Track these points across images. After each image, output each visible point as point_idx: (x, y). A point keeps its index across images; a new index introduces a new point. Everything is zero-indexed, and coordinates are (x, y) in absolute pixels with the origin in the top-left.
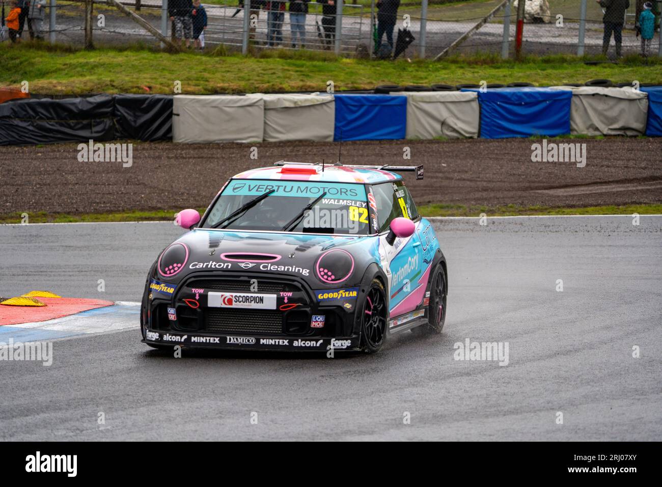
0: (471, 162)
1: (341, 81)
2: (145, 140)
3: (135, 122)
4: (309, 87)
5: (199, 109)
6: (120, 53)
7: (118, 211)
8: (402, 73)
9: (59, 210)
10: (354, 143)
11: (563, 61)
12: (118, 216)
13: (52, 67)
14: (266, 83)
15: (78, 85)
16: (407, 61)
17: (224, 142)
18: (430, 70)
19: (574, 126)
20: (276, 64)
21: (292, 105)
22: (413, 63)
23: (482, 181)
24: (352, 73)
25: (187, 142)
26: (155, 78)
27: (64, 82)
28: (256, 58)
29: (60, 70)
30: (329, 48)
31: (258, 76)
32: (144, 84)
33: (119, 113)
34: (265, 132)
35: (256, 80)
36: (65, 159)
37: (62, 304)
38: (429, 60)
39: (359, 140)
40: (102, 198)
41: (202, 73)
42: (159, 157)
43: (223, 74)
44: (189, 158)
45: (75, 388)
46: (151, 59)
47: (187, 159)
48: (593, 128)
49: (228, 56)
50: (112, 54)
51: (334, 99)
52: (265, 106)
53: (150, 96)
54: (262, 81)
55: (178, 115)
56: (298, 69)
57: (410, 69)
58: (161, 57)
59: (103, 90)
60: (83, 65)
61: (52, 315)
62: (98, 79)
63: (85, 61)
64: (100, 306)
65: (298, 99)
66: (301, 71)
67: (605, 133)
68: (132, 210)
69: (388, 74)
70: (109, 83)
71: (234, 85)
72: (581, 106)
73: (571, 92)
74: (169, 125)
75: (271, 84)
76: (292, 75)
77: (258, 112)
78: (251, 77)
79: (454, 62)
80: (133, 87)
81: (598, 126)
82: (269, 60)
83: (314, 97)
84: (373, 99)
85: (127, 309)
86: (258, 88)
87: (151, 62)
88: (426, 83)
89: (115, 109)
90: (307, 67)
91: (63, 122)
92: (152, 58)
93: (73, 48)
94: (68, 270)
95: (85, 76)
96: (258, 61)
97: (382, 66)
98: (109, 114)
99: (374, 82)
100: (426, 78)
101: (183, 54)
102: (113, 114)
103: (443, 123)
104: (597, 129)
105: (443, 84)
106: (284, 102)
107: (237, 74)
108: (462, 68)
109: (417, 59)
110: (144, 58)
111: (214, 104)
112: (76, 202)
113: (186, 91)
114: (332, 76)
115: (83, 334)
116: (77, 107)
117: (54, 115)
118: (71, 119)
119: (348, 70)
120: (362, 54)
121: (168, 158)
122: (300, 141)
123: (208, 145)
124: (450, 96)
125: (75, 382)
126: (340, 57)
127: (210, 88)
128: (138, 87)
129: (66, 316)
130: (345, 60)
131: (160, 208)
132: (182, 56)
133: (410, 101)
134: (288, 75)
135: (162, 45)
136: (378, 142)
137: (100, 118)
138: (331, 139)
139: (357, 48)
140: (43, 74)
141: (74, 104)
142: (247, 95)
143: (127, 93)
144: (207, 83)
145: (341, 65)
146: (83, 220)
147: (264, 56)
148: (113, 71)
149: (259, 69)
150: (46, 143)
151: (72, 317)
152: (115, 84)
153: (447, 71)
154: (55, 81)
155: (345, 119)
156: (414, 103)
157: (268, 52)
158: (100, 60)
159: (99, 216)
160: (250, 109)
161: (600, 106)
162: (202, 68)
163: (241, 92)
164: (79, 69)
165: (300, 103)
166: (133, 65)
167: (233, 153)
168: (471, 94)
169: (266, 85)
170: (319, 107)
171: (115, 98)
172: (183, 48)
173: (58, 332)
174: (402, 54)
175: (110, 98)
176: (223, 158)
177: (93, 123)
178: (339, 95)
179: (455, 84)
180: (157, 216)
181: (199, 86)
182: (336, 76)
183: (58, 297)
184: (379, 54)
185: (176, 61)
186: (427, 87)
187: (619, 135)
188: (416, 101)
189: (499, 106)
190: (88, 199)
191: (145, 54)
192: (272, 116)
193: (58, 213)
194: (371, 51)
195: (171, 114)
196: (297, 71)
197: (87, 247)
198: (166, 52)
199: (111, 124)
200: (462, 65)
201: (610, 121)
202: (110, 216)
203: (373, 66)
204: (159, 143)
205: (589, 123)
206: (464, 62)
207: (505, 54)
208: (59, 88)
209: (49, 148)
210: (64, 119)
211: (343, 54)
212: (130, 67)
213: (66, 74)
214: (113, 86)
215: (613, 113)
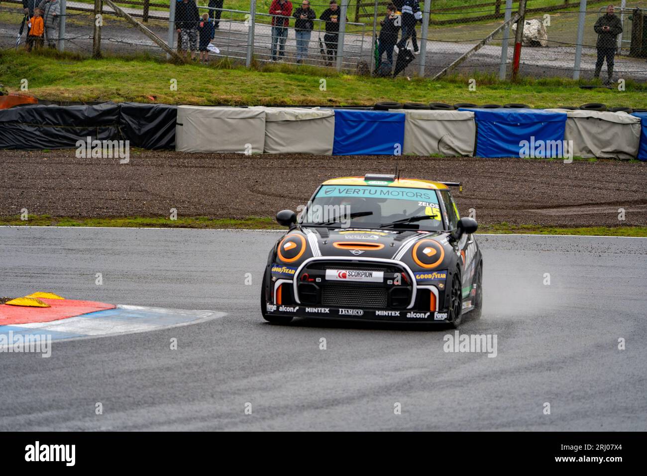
0: (466, 179)
1: (342, 96)
2: (148, 149)
3: (139, 130)
4: (310, 101)
5: (202, 119)
6: (127, 63)
7: (121, 217)
8: (400, 90)
9: (63, 214)
10: (352, 157)
11: (559, 84)
12: (120, 221)
13: (60, 74)
14: (268, 96)
15: (85, 93)
16: (407, 79)
17: (226, 152)
18: (428, 89)
20: (279, 78)
21: (293, 119)
22: (412, 81)
23: (476, 198)
24: (352, 89)
25: (189, 151)
26: (160, 88)
27: (71, 89)
28: (259, 71)
29: (68, 77)
30: (330, 64)
31: (262, 90)
32: (149, 93)
33: (124, 121)
34: (266, 144)
35: (258, 93)
36: (70, 164)
37: (66, 305)
38: (428, 79)
39: (358, 155)
40: (105, 203)
41: (207, 85)
42: (162, 165)
43: (226, 86)
44: (191, 167)
45: (78, 389)
46: (157, 70)
47: (189, 168)
48: (586, 151)
49: (232, 68)
50: (118, 63)
51: (334, 114)
52: (266, 119)
53: (155, 105)
54: (265, 94)
55: (182, 125)
56: (299, 83)
57: (409, 87)
58: (167, 68)
59: (109, 98)
60: (90, 73)
61: (55, 316)
62: (105, 88)
63: (93, 69)
64: (101, 309)
65: (299, 113)
66: (303, 86)
67: (598, 156)
68: (133, 216)
69: (387, 92)
70: (115, 92)
71: (237, 97)
72: (575, 129)
73: (566, 115)
74: (173, 134)
75: (273, 97)
76: (294, 89)
77: (260, 124)
78: (254, 90)
79: (453, 81)
80: (138, 97)
81: (590, 149)
82: (271, 73)
83: (315, 112)
84: (372, 115)
85: (129, 313)
86: (260, 100)
87: (157, 72)
88: (424, 101)
89: (120, 117)
90: (309, 82)
91: (69, 128)
92: (157, 68)
93: (81, 57)
94: (69, 272)
95: (92, 84)
96: (261, 75)
97: (382, 83)
98: (114, 122)
99: (374, 99)
100: (424, 96)
101: (188, 65)
102: (118, 122)
103: (440, 141)
104: (590, 152)
105: (441, 102)
106: (286, 115)
107: (240, 87)
108: (460, 87)
109: (416, 78)
110: (150, 68)
111: (217, 116)
112: (80, 207)
113: (190, 102)
114: (332, 92)
115: (86, 336)
116: (83, 114)
117: (61, 121)
118: (76, 126)
119: (348, 86)
120: (363, 71)
121: (171, 166)
122: (300, 154)
123: (210, 155)
124: (448, 115)
125: (77, 382)
126: (342, 74)
127: (213, 99)
128: (143, 96)
129: (69, 317)
130: (345, 76)
131: (161, 215)
132: (187, 67)
133: (408, 118)
134: (290, 89)
135: (168, 56)
136: (376, 157)
137: (105, 126)
138: (330, 153)
139: (358, 65)
140: (51, 81)
141: (80, 111)
142: (249, 107)
143: (132, 101)
144: (210, 94)
145: (341, 81)
146: (86, 225)
147: (267, 70)
148: (119, 80)
149: (262, 82)
150: (52, 148)
151: (75, 319)
152: (120, 93)
153: (445, 90)
154: (62, 88)
155: (344, 134)
156: (412, 121)
157: (271, 66)
158: (106, 69)
159: (102, 221)
160: (251, 121)
161: (594, 129)
162: (206, 80)
163: (243, 105)
164: (86, 77)
165: (300, 117)
166: (139, 75)
167: (234, 164)
168: (469, 114)
169: (268, 99)
170: (318, 122)
171: (120, 106)
172: (189, 59)
173: (61, 333)
174: (402, 72)
175: (116, 106)
176: (224, 168)
177: (98, 130)
178: (339, 110)
179: (452, 103)
180: (158, 223)
181: (203, 97)
182: (337, 92)
183: (61, 298)
184: (380, 72)
185: (181, 72)
186: (425, 105)
187: (611, 158)
188: (414, 119)
189: (495, 125)
190: (92, 203)
191: (152, 65)
192: (273, 128)
193: (62, 216)
194: (372, 69)
195: (175, 124)
196: (299, 86)
197: (89, 250)
198: (172, 63)
199: (116, 132)
200: (460, 85)
201: (603, 144)
202: (113, 221)
203: (374, 83)
204: (161, 151)
205: (583, 146)
206: (461, 82)
207: (503, 76)
208: (66, 95)
209: (55, 153)
210: (71, 125)
211: (345, 70)
212: (135, 77)
213: (74, 81)
214: (119, 94)
215: (605, 137)
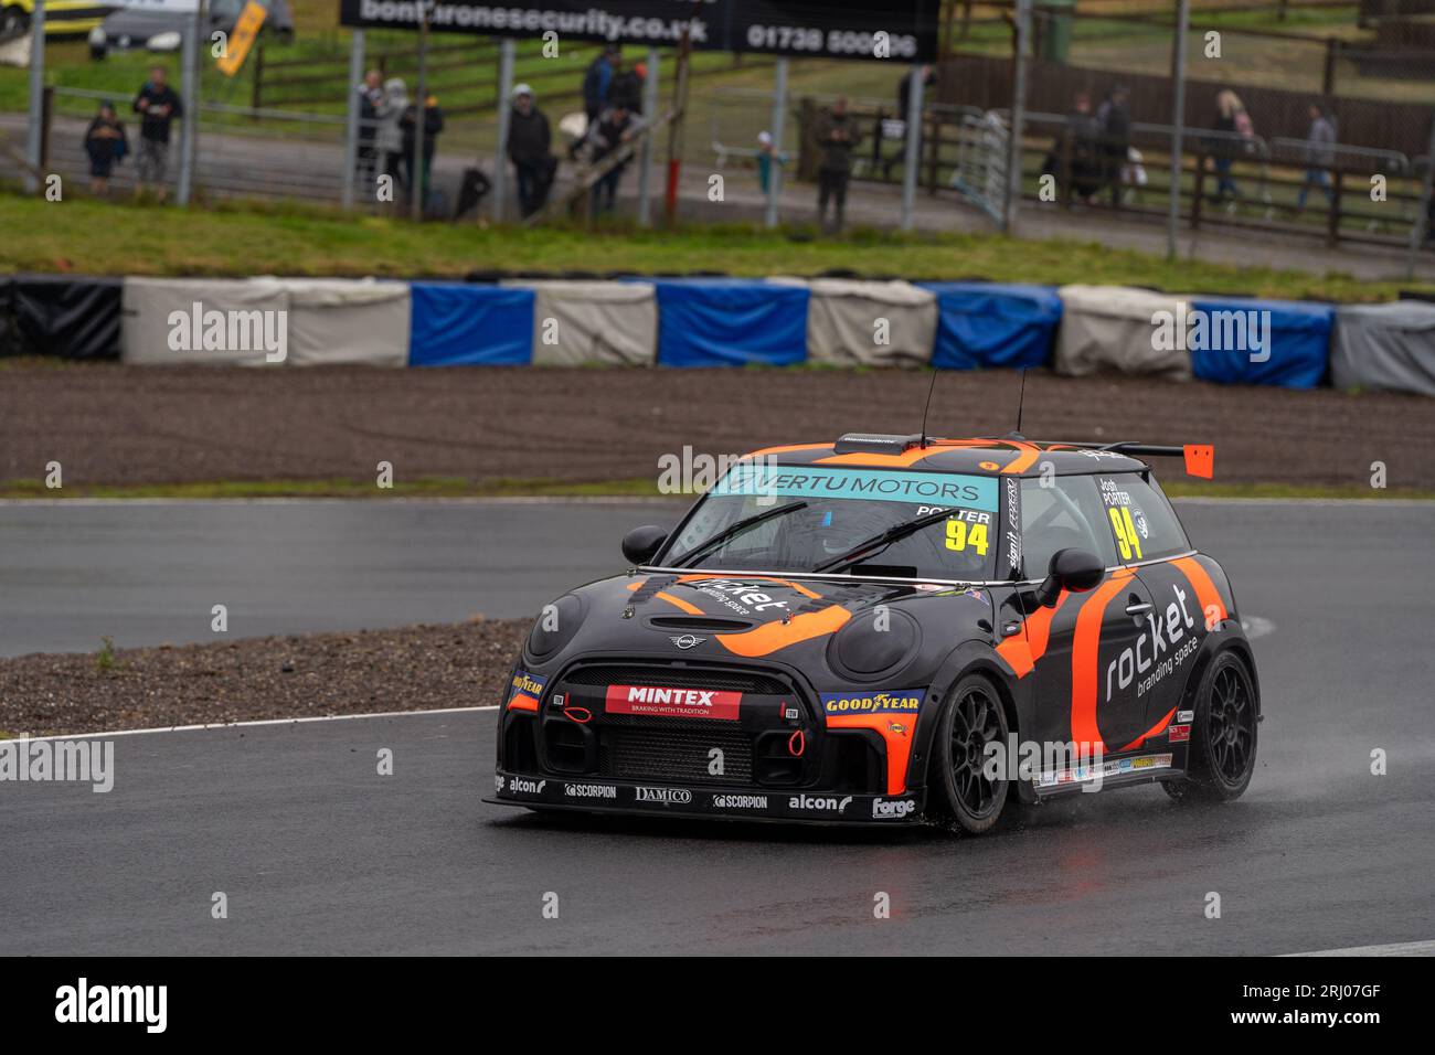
2: (68, 358)
3: (50, 324)
17: (220, 363)
19: (811, 347)
21: (338, 301)
32: (58, 255)
33: (22, 308)
39: (455, 365)
42: (95, 388)
48: (845, 353)
51: (409, 292)
52: (290, 301)
53: (76, 280)
55: (132, 313)
65: (345, 290)
67: (865, 362)
72: (825, 314)
73: (806, 290)
74: (114, 329)
80: (39, 262)
81: (852, 348)
83: (368, 287)
89: (15, 300)
98: (5, 310)
102: (11, 310)
103: (597, 339)
104: (850, 354)
105: (585, 267)
106: (323, 293)
122: (349, 365)
127: (173, 265)
128: (47, 262)
133: (541, 299)
136: (486, 369)
138: (402, 363)
142: (257, 279)
155: (429, 326)
156: (548, 302)
161: (857, 314)
165: (349, 298)
168: (644, 289)
171: (14, 281)
175: (8, 281)
178: (420, 284)
187: (889, 367)
188: (552, 300)
192: (304, 318)
195: (118, 310)
199: (7, 327)
204: (93, 362)
205: (838, 345)
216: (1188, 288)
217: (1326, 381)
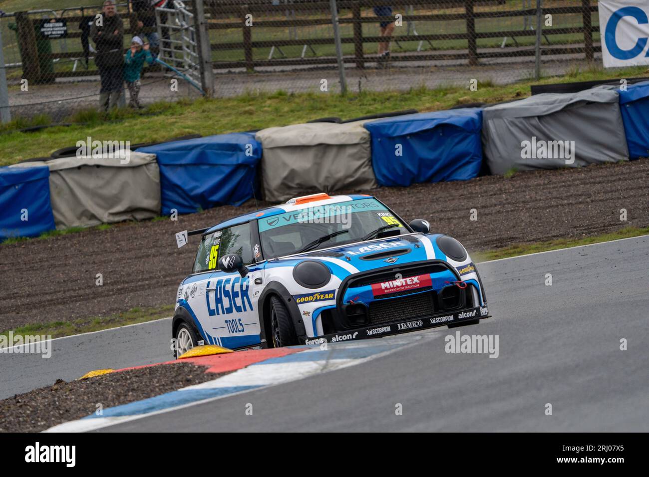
19: (58, 217)
48: (86, 216)
67: (105, 220)
72: (64, 186)
73: (48, 169)
81: (93, 212)
104: (93, 217)
161: (92, 182)
187: (124, 221)
201: (111, 201)
205: (80, 210)
215: (111, 190)
216: (361, 115)
217: (485, 170)
